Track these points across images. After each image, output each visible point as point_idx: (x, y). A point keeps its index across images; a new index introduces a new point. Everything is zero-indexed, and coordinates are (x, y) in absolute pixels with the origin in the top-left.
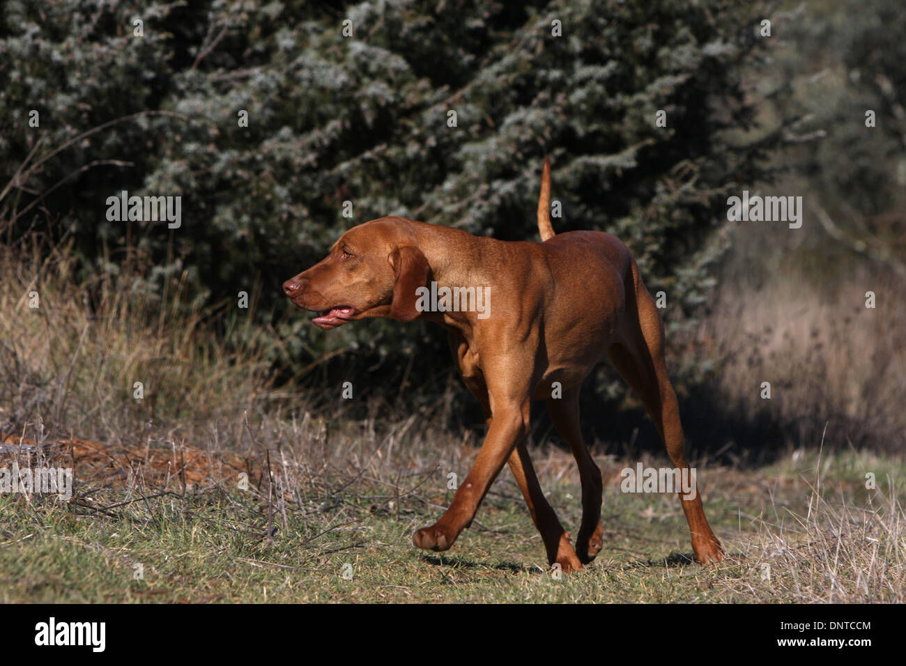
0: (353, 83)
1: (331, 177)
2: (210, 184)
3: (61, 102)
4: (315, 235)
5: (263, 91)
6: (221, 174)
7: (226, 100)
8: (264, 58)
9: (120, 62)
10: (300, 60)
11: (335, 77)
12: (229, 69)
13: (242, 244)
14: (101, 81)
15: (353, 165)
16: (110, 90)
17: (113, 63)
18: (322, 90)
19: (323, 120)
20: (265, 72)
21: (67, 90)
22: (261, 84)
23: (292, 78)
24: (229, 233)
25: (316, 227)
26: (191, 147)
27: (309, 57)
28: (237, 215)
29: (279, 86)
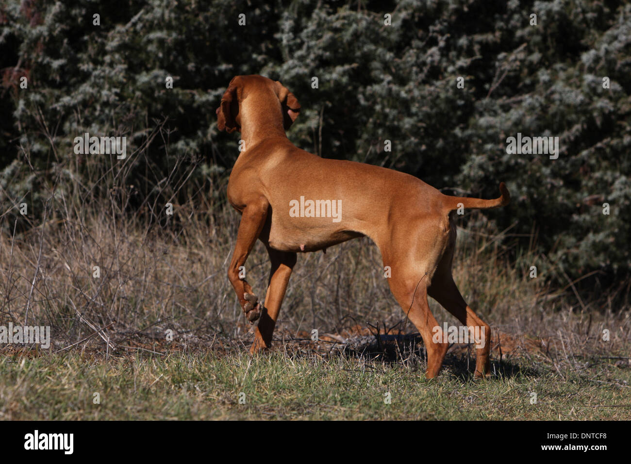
0: (587, 100)
1: (576, 160)
2: (501, 168)
3: (407, 123)
4: (568, 197)
5: (532, 109)
6: (508, 162)
7: (508, 115)
8: (530, 89)
9: (443, 95)
10: (553, 88)
11: (576, 97)
12: (509, 96)
13: (523, 204)
14: (432, 108)
15: (590, 152)
16: (437, 114)
17: (438, 97)
18: (568, 106)
19: (570, 125)
20: (532, 97)
21: (410, 115)
22: (529, 104)
23: (549, 100)
24: (515, 198)
25: (569, 191)
26: (489, 146)
27: (559, 86)
28: (519, 187)
29: (541, 105)
